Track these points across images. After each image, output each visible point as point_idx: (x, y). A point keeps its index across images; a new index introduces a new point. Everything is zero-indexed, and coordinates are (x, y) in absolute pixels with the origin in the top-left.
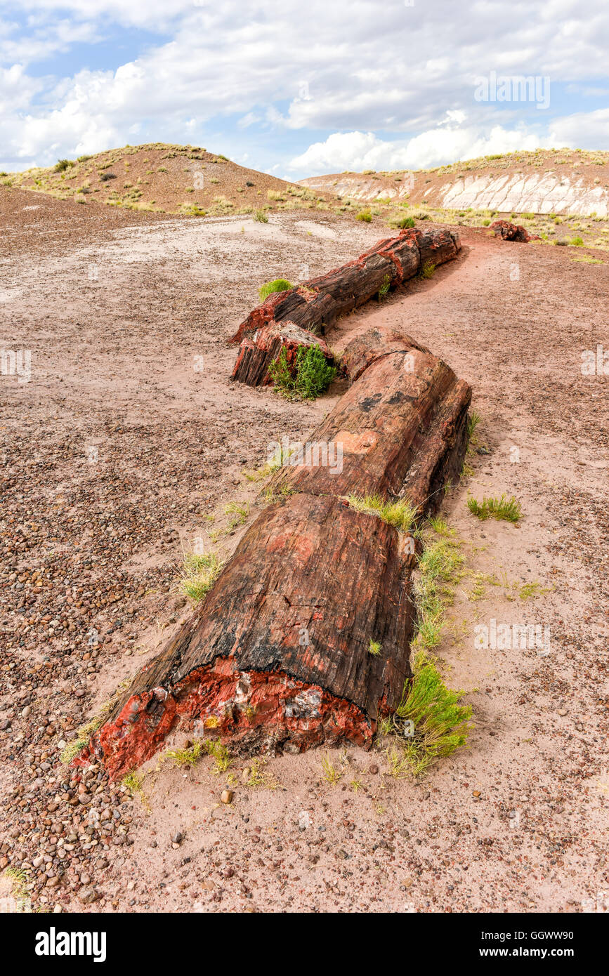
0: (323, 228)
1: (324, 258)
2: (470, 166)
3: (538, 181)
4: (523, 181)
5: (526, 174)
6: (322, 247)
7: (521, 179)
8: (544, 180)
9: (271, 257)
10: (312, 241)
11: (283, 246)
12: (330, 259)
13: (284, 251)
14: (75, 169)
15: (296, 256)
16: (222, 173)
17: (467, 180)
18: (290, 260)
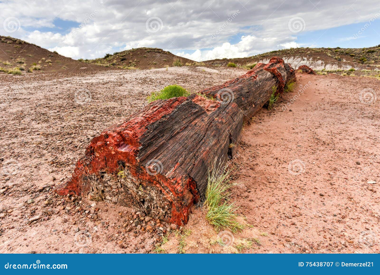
0: (211, 69)
1: (214, 81)
2: (264, 55)
3: (293, 59)
4: (287, 59)
5: (287, 57)
6: (212, 76)
7: (286, 59)
8: (296, 59)
9: (180, 80)
10: (206, 74)
11: (188, 76)
12: (218, 81)
13: (189, 78)
14: (112, 57)
15: (196, 80)
16: (168, 57)
17: (264, 60)
18: (192, 82)
